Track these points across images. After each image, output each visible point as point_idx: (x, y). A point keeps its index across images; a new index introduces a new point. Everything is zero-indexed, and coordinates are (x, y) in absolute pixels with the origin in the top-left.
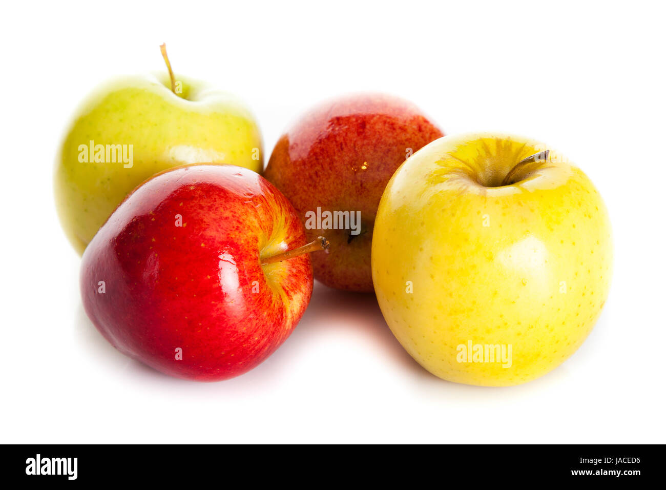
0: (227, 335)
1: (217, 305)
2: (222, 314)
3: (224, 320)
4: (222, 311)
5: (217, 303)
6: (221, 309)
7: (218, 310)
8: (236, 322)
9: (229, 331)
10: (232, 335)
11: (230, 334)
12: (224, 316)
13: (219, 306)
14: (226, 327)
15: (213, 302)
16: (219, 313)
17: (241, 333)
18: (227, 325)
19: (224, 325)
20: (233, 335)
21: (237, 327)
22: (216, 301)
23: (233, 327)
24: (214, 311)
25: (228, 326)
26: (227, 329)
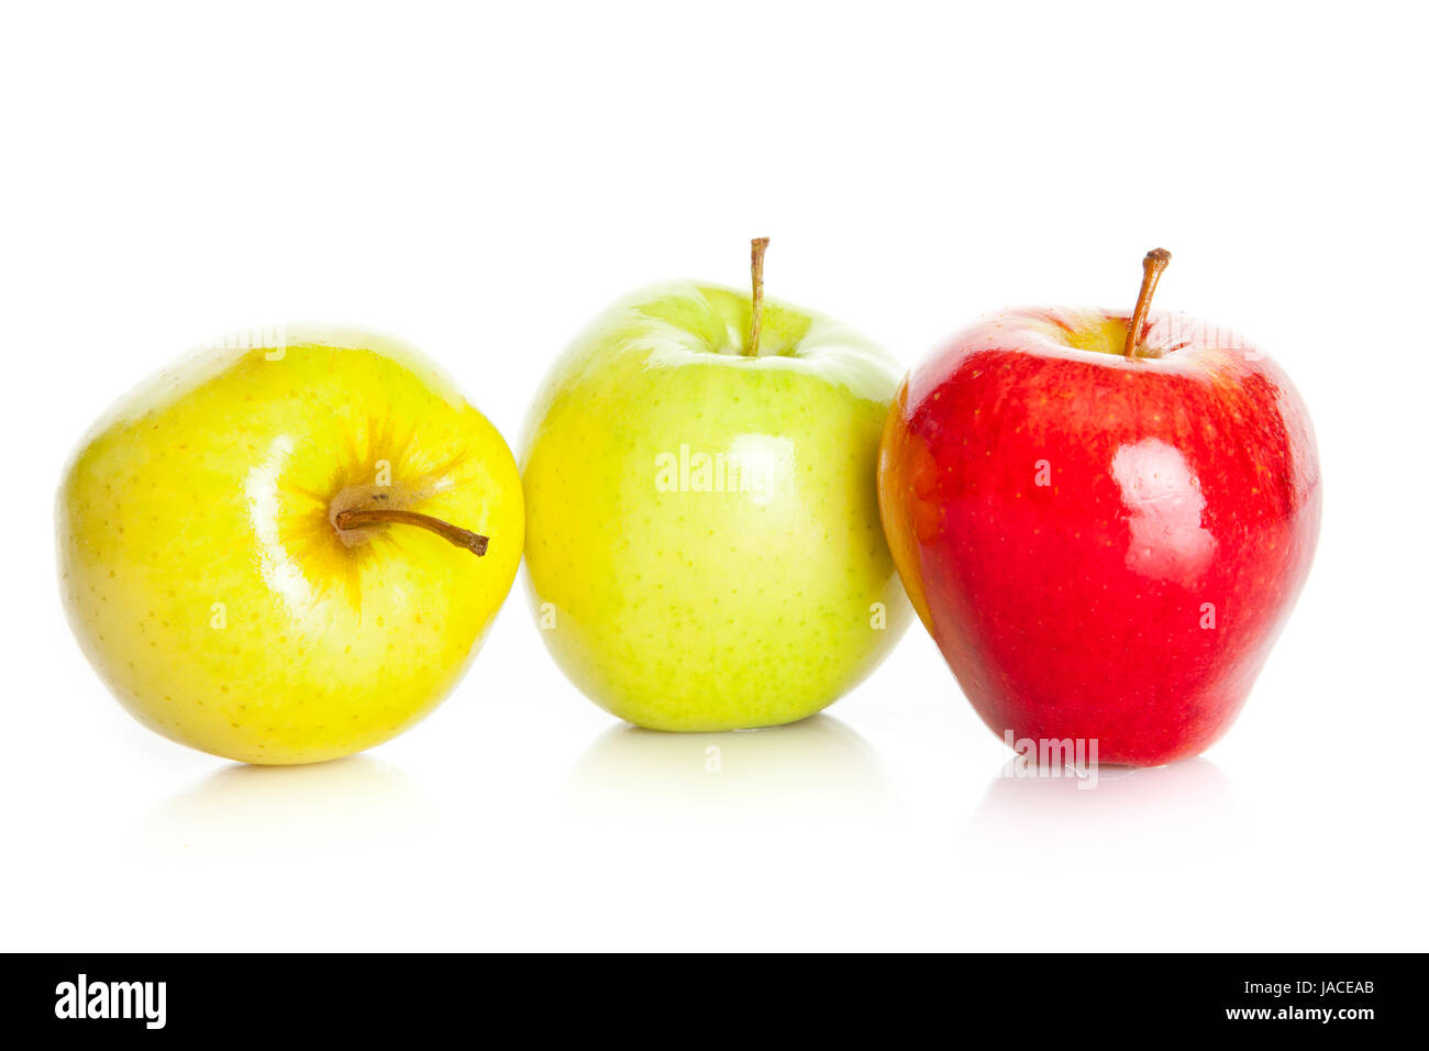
0: (1096, 450)
1: (1027, 427)
2: (1047, 430)
3: (1062, 433)
4: (1044, 425)
5: (1024, 424)
6: (1037, 425)
7: (1036, 431)
8: (1085, 419)
9: (1092, 441)
10: (1103, 443)
11: (1100, 445)
12: (1054, 429)
13: (1031, 425)
14: (1079, 441)
15: (1018, 430)
16: (1042, 432)
17: (1116, 428)
18: (1077, 436)
19: (1072, 441)
20: (1107, 441)
21: (1095, 425)
22: (1020, 425)
23: (1090, 429)
24: (1033, 439)
25: (1080, 435)
26: (1084, 442)
